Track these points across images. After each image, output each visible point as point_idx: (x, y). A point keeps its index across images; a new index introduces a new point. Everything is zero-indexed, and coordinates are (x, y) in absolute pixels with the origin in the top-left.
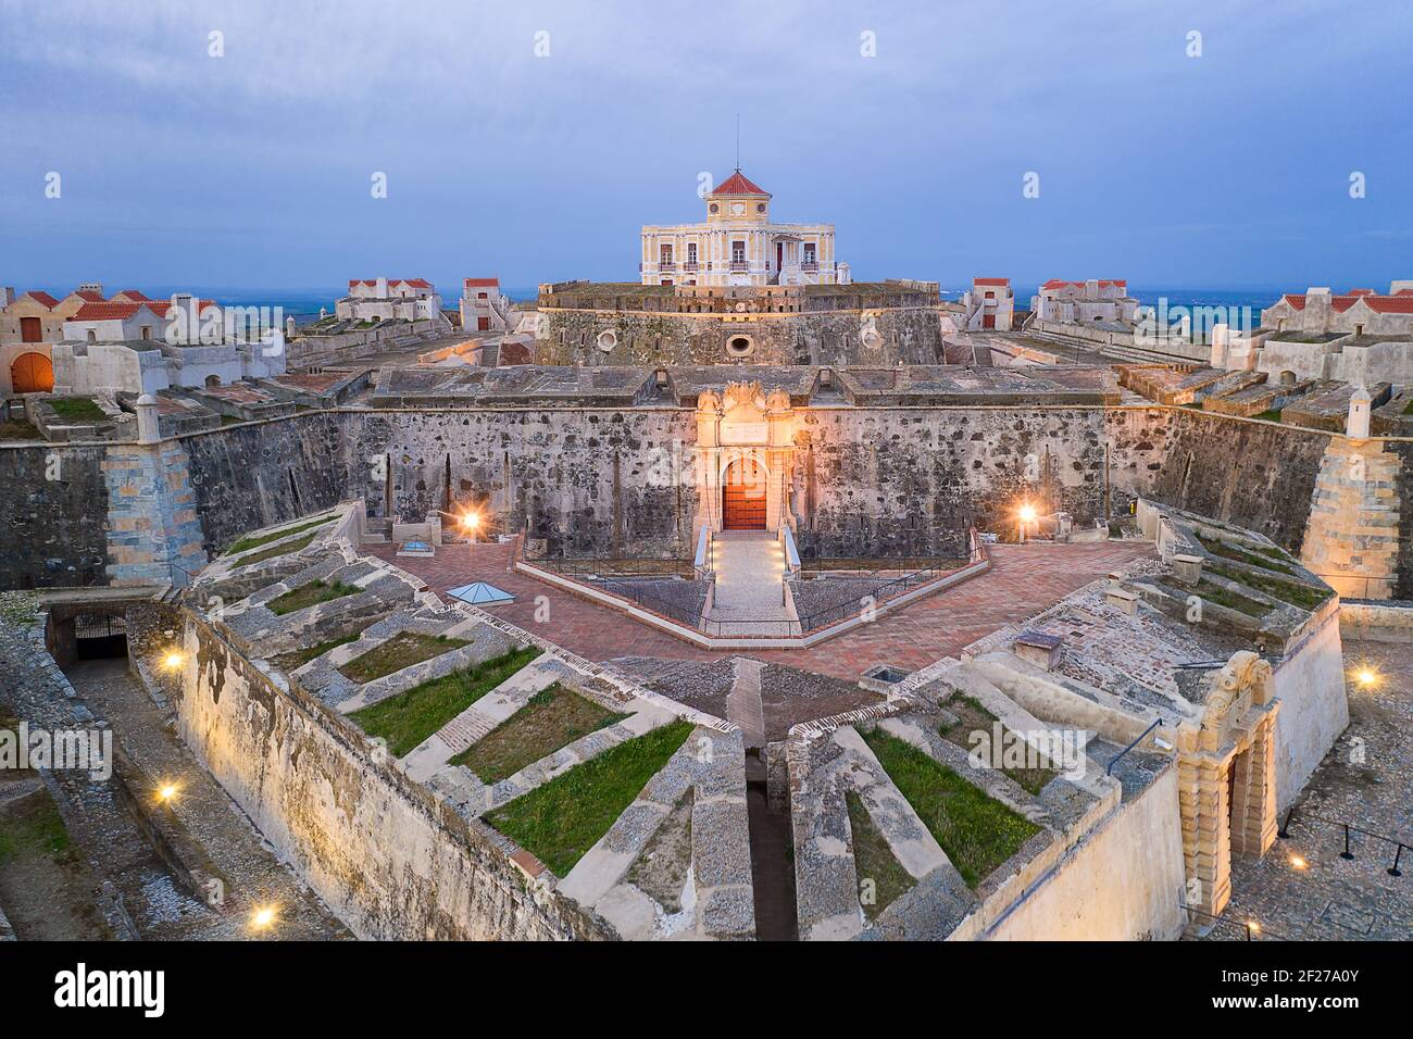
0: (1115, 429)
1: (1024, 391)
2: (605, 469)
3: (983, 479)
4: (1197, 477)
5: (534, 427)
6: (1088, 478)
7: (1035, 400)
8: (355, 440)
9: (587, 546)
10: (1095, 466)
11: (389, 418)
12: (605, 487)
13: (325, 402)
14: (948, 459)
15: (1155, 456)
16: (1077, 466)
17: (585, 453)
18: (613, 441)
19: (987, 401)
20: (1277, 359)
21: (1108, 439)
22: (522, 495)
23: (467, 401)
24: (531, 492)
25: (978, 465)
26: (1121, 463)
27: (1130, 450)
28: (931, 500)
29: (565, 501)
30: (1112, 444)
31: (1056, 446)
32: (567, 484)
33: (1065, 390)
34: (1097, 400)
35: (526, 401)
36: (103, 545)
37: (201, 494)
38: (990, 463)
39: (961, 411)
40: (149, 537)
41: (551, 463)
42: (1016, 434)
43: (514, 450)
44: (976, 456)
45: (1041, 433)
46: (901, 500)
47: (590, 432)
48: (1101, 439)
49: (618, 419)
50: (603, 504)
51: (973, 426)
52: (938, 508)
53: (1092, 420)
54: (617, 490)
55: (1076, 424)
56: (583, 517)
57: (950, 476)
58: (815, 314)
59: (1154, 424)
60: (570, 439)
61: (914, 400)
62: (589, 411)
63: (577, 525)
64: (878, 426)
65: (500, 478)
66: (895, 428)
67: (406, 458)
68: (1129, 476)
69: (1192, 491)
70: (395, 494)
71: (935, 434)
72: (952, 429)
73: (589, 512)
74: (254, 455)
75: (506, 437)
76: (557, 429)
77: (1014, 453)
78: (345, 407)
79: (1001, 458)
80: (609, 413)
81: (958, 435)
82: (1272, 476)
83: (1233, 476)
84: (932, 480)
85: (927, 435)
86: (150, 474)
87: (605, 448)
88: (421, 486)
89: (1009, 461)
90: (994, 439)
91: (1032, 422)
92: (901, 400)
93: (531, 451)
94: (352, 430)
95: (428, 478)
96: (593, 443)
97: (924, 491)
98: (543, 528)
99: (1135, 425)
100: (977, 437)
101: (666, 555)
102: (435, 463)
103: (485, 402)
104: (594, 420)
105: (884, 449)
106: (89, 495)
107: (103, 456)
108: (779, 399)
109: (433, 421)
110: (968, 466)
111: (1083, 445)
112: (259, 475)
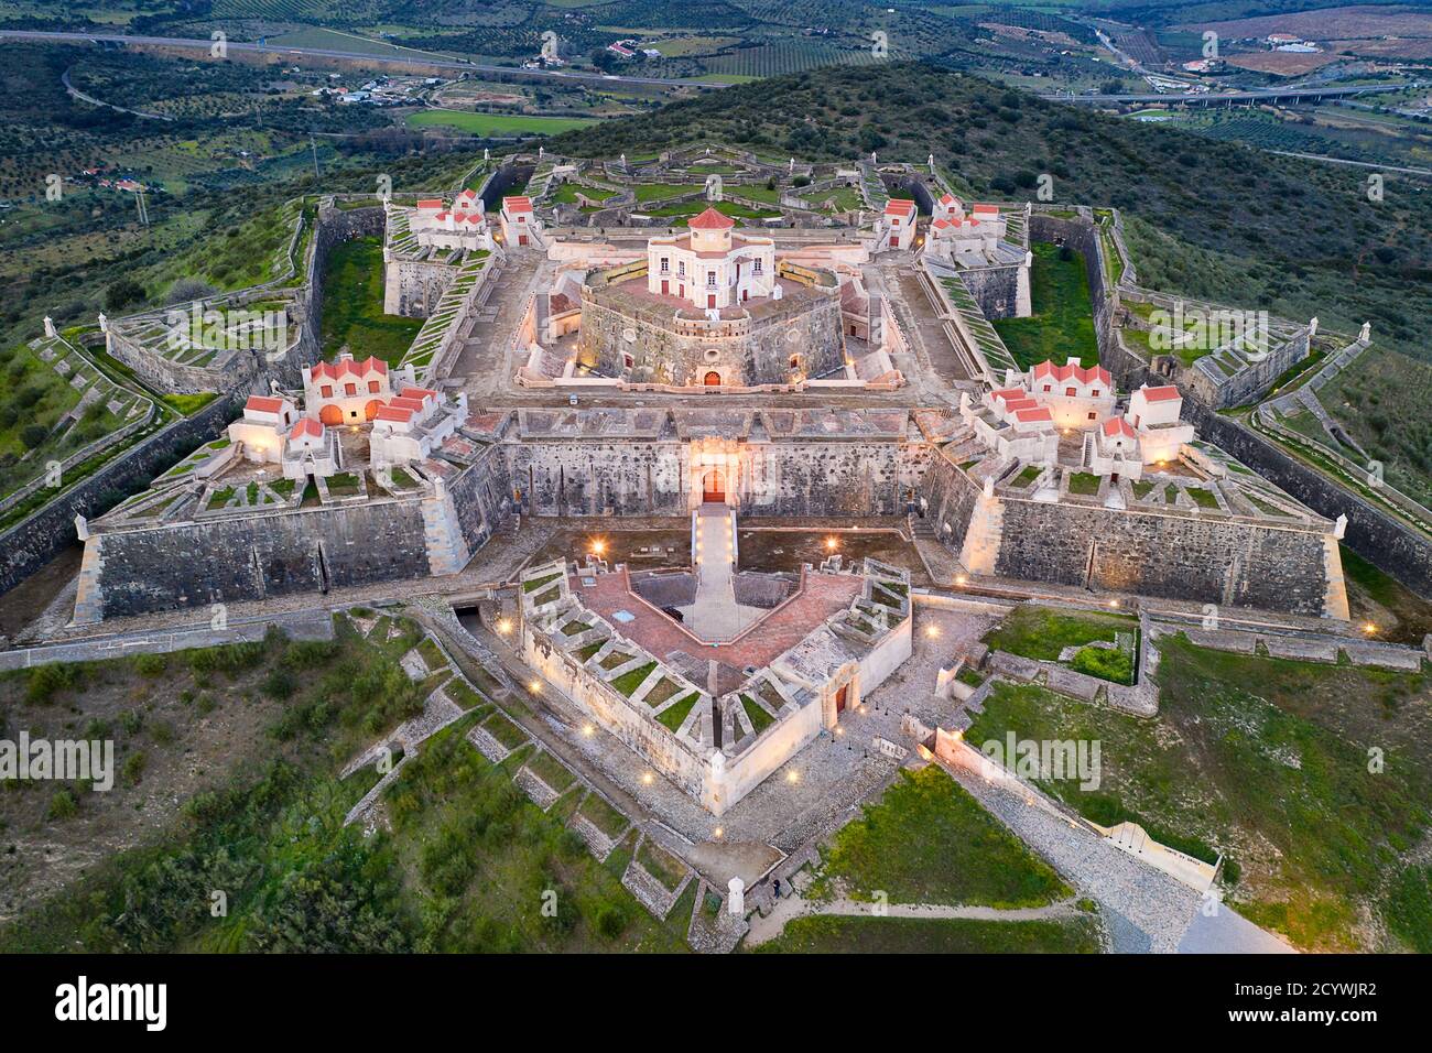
0: (902, 454)
1: (859, 434)
2: (643, 473)
3: (835, 479)
4: (937, 485)
5: (606, 452)
6: (888, 478)
7: (863, 440)
8: (513, 458)
9: (634, 510)
10: (891, 472)
11: (530, 447)
12: (643, 482)
13: (497, 440)
14: (817, 468)
15: (922, 467)
16: (882, 472)
17: (633, 465)
18: (647, 459)
19: (838, 440)
20: (982, 429)
21: (898, 458)
22: (600, 486)
23: (571, 439)
24: (605, 484)
25: (832, 471)
26: (905, 470)
27: (909, 464)
28: (808, 488)
29: (623, 488)
30: (901, 461)
31: (872, 462)
32: (624, 480)
33: (882, 434)
34: (894, 440)
35: (601, 439)
36: (424, 543)
37: (459, 512)
38: (838, 470)
39: (825, 445)
40: (443, 538)
41: (615, 470)
42: (852, 456)
43: (596, 464)
44: (832, 467)
45: (865, 456)
46: (793, 488)
47: (635, 454)
48: (895, 459)
49: (649, 448)
50: (642, 490)
51: (831, 453)
52: (811, 492)
53: (892, 449)
54: (649, 483)
55: (883, 451)
56: (632, 496)
57: (818, 477)
58: (757, 332)
59: (923, 452)
60: (625, 458)
61: (801, 439)
62: (634, 444)
63: (629, 500)
64: (782, 452)
65: (588, 477)
66: (791, 453)
67: (540, 467)
68: (908, 477)
69: (935, 491)
70: (535, 485)
71: (811, 456)
72: (820, 454)
73: (635, 494)
74: (474, 482)
75: (591, 457)
76: (618, 453)
77: (851, 465)
78: (507, 441)
79: (844, 468)
80: (646, 444)
81: (823, 457)
82: (961, 499)
83: (948, 491)
84: (809, 479)
85: (807, 456)
86: (441, 510)
87: (643, 462)
88: (548, 481)
89: (848, 469)
90: (841, 459)
91: (860, 451)
92: (794, 439)
93: (604, 464)
94: (511, 453)
95: (552, 478)
96: (636, 460)
97: (805, 484)
98: (612, 502)
99: (912, 452)
100: (833, 457)
101: (675, 515)
102: (555, 470)
103: (580, 440)
104: (637, 448)
105: (785, 463)
106: (416, 522)
107: (421, 504)
108: (732, 443)
109: (554, 448)
110: (828, 472)
111: (886, 462)
112: (476, 491)
